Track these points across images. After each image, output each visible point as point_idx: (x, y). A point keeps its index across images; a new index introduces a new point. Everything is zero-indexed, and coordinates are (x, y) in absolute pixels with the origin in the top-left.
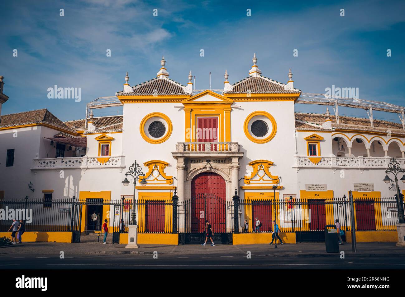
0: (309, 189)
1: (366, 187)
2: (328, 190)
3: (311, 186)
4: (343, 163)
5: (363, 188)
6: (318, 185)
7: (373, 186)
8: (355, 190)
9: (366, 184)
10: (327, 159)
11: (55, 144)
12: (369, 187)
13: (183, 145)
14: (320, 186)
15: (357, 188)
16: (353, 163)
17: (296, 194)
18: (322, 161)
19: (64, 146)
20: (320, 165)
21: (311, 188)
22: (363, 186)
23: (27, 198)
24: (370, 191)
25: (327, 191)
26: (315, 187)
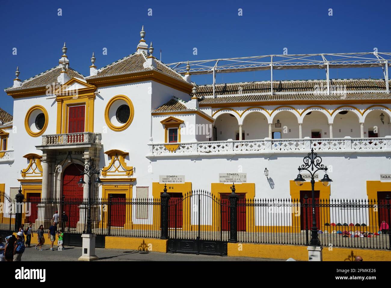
0: (163, 181)
1: (235, 177)
2: (186, 181)
3: (166, 178)
4: (208, 149)
5: (231, 179)
6: (175, 176)
7: (245, 177)
8: (220, 181)
9: (236, 174)
10: (187, 146)
12: (240, 178)
13: (46, 137)
14: (177, 177)
15: (224, 179)
16: (220, 148)
17: (148, 187)
18: (181, 147)
20: (178, 153)
21: (166, 180)
22: (231, 177)
24: (241, 183)
25: (184, 183)
26: (171, 179)
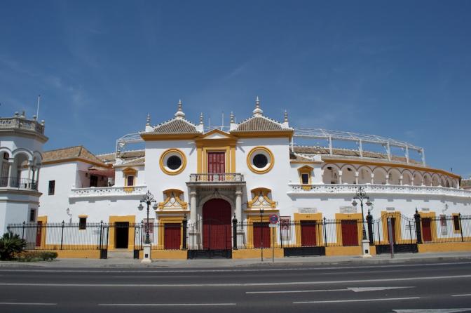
0: (301, 212)
1: (350, 209)
3: (303, 209)
5: (347, 211)
6: (310, 208)
10: (317, 187)
11: (89, 176)
12: (353, 210)
13: (195, 176)
15: (343, 211)
17: (291, 217)
18: (313, 188)
19: (97, 178)
20: (311, 191)
23: (63, 222)
24: (354, 213)
25: (316, 213)
26: (307, 210)
